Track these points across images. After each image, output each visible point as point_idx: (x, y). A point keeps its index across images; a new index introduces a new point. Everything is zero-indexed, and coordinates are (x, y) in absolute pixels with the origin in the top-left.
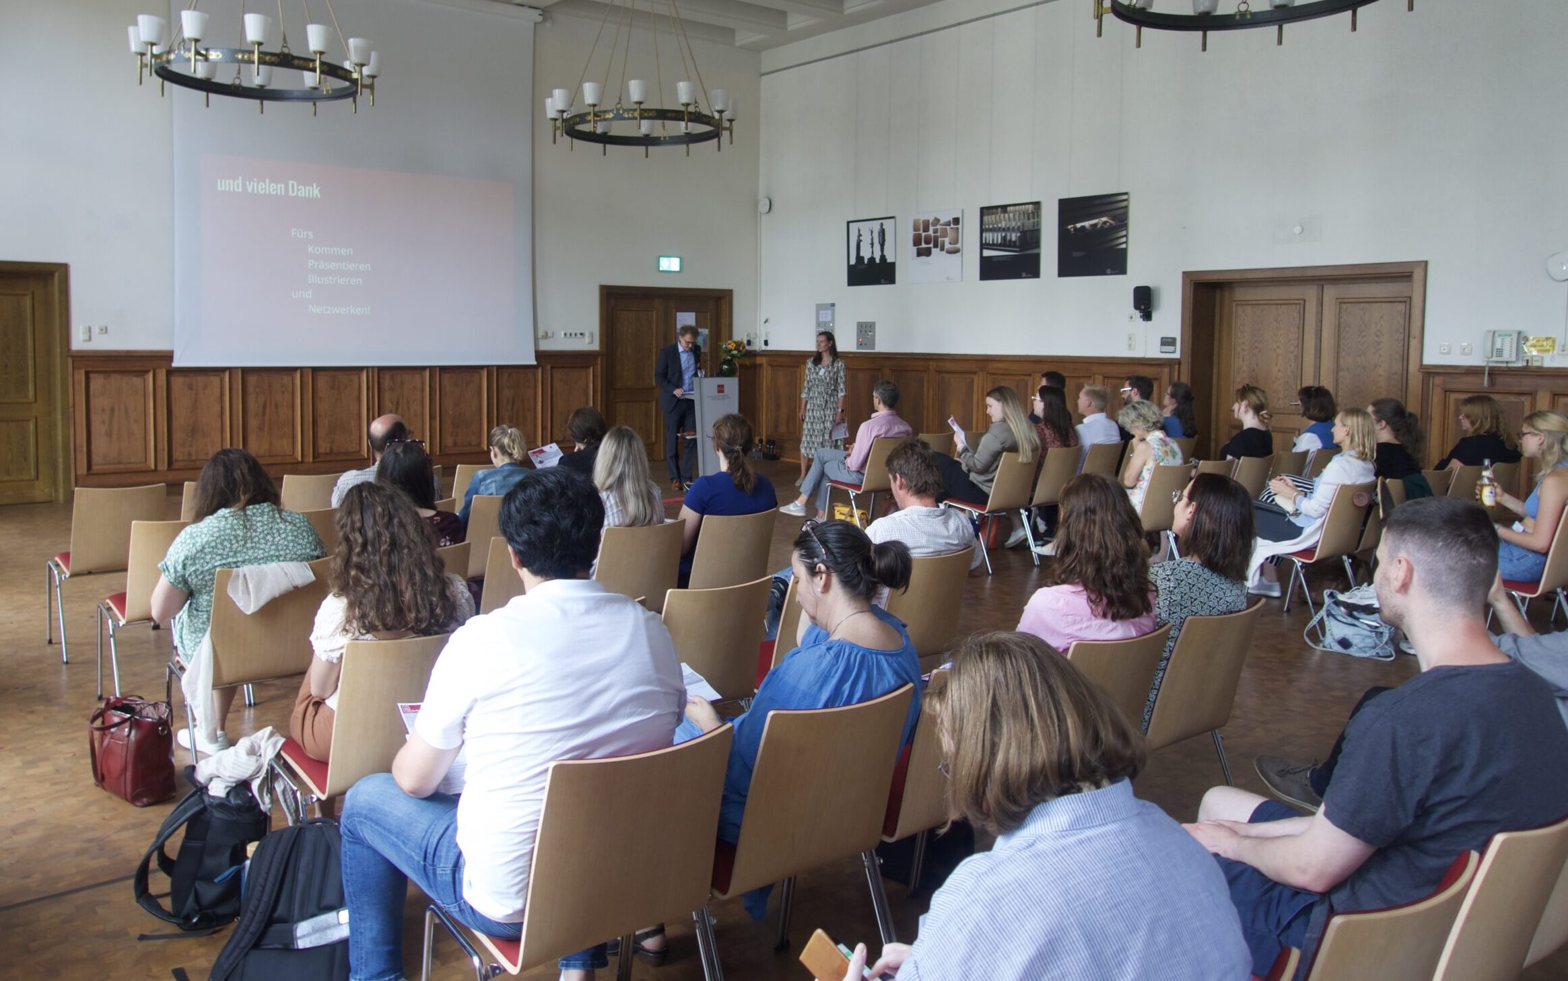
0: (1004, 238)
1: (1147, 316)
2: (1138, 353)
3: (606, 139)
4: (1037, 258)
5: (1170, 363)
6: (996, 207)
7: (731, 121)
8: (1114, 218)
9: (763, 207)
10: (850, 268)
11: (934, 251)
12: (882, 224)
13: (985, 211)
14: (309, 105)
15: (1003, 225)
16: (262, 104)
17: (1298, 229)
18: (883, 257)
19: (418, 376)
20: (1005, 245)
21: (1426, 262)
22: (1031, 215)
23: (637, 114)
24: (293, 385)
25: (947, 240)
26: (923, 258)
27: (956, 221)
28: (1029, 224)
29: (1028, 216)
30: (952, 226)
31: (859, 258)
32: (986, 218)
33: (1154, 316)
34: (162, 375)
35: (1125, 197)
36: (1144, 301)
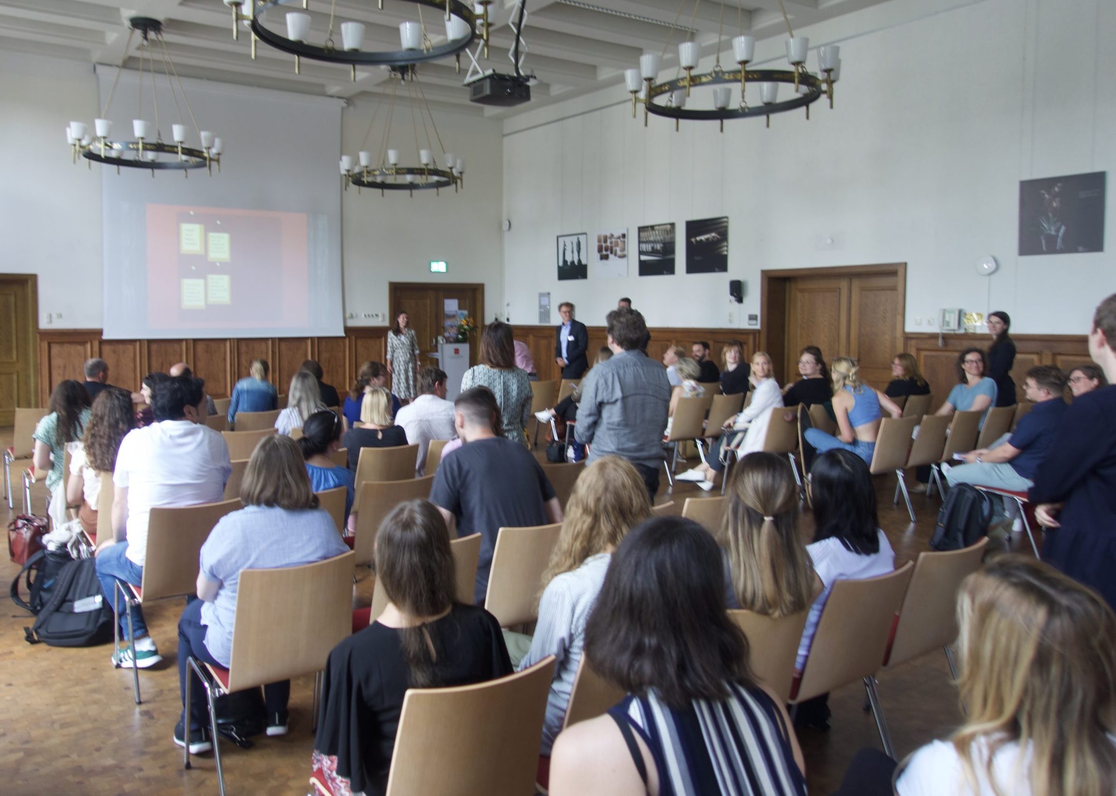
0: (653, 248)
1: (740, 300)
2: (736, 325)
3: (383, 186)
4: (672, 262)
5: (754, 332)
6: (647, 227)
7: (461, 173)
8: (719, 234)
9: (505, 226)
10: (559, 268)
11: (611, 256)
12: (578, 238)
13: (641, 229)
14: (182, 172)
15: (652, 239)
16: (153, 172)
17: (829, 241)
18: (579, 261)
19: (264, 344)
20: (654, 252)
21: (906, 264)
22: (669, 232)
23: (394, 172)
24: (181, 350)
25: (618, 249)
26: (604, 261)
27: (624, 236)
28: (668, 238)
29: (667, 232)
30: (622, 239)
31: (565, 262)
32: (642, 234)
33: (745, 300)
34: (96, 344)
35: (725, 220)
36: (737, 290)
